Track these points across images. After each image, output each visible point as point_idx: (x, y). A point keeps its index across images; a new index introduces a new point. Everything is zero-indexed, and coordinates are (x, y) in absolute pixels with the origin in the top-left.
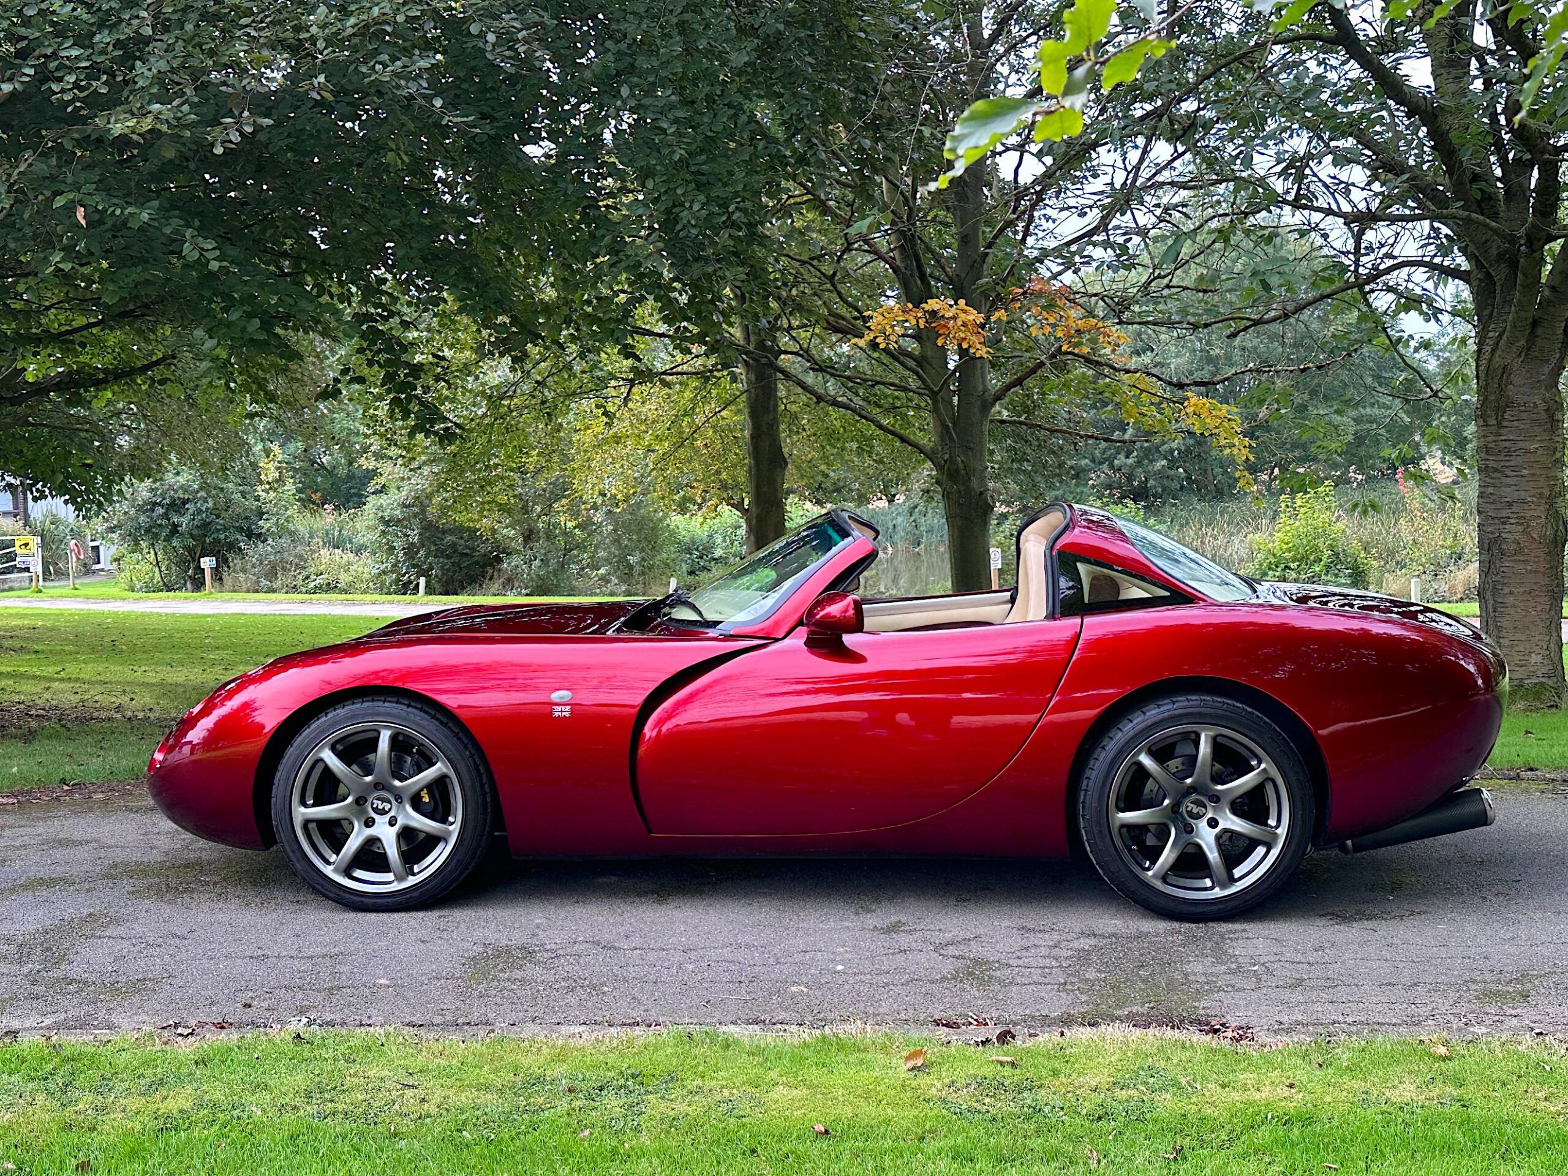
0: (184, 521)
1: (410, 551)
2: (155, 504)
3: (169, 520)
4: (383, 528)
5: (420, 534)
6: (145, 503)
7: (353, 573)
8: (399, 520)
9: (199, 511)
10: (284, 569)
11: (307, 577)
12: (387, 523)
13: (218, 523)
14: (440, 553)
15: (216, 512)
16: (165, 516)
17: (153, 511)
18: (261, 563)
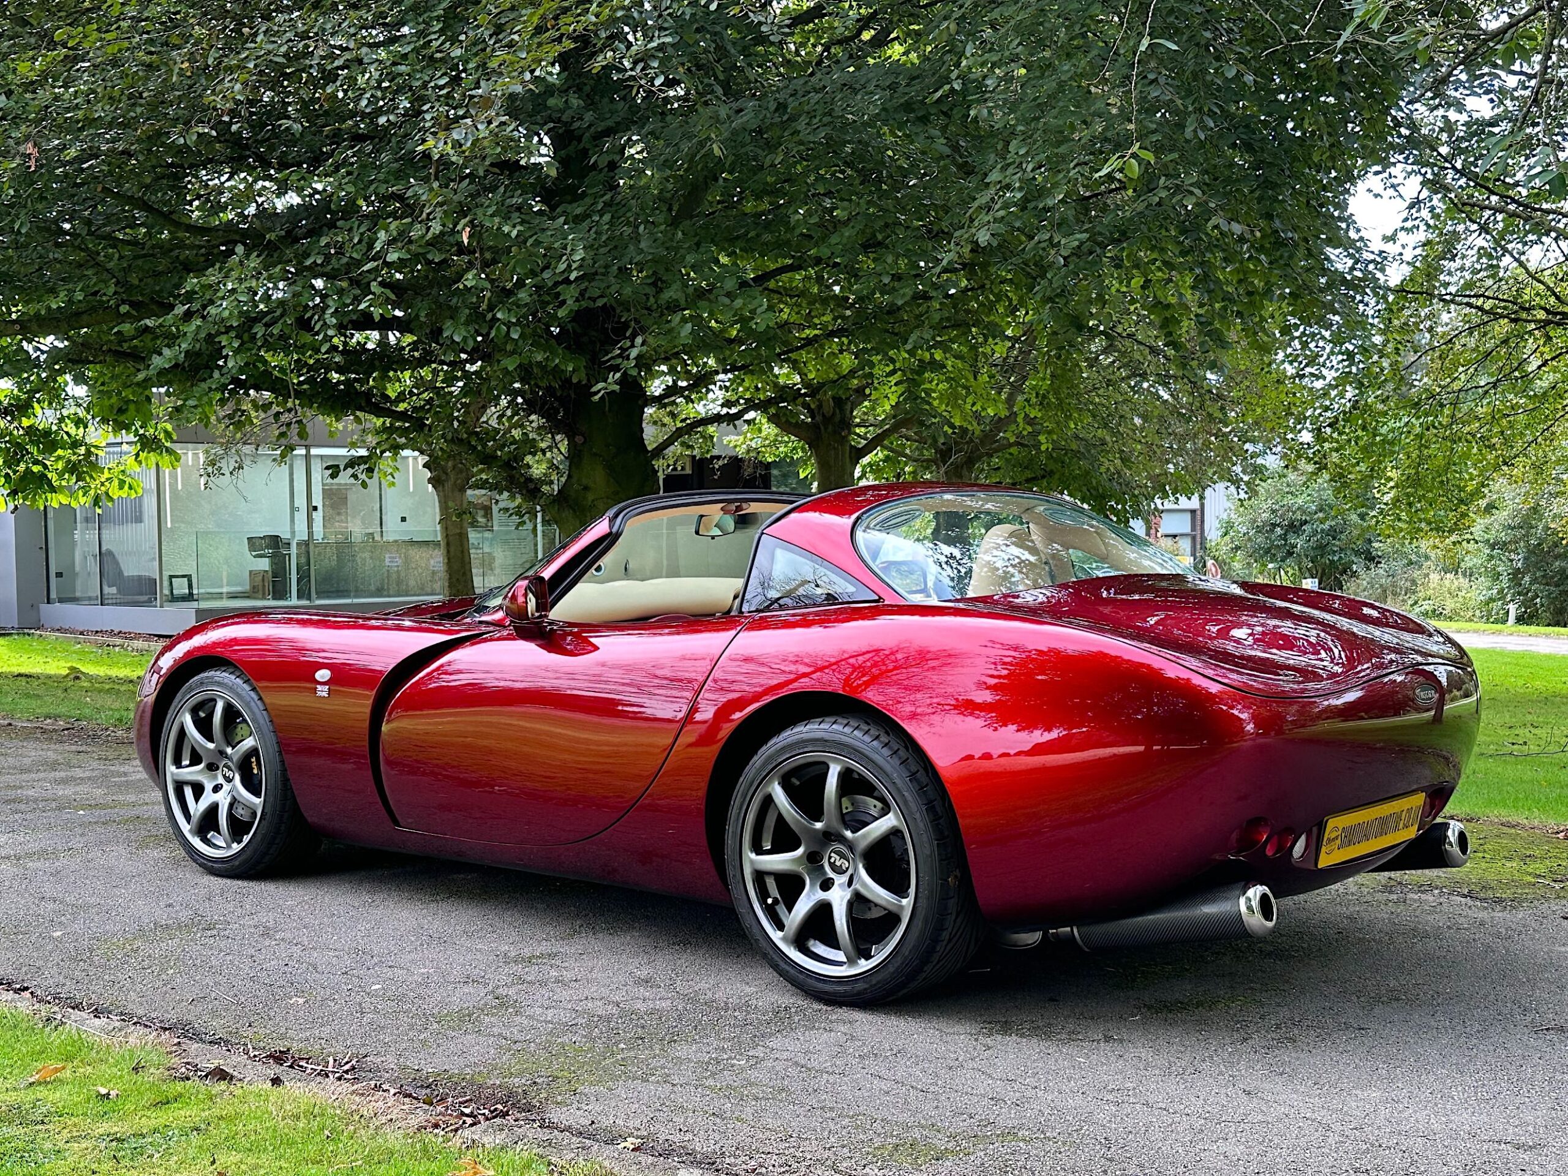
0: (1300, 542)
1: (1516, 576)
2: (1274, 525)
3: (1286, 540)
4: (1488, 551)
5: (1525, 558)
6: (1265, 524)
7: (1461, 600)
8: (1505, 543)
9: (1315, 533)
10: (1395, 594)
11: (1416, 603)
12: (1493, 547)
13: (1334, 545)
14: (1546, 580)
15: (1333, 533)
16: (1284, 537)
17: (1272, 531)
18: (1372, 587)
